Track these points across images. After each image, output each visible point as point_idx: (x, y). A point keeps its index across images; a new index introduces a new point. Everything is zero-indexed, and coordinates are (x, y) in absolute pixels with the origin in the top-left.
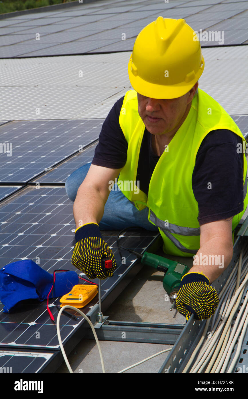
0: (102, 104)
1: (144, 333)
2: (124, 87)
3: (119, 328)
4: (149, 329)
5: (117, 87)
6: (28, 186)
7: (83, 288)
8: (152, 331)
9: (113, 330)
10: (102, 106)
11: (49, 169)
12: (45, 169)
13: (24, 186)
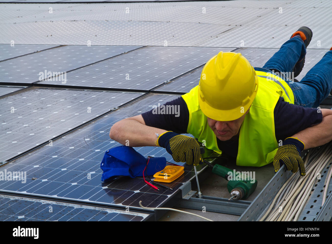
0: (217, 37)
1: (222, 206)
2: (236, 25)
3: (204, 201)
4: (227, 203)
5: (230, 25)
6: (150, 93)
7: (173, 168)
8: (229, 205)
9: (199, 202)
10: (217, 38)
11: (168, 81)
12: (165, 81)
13: (147, 93)
